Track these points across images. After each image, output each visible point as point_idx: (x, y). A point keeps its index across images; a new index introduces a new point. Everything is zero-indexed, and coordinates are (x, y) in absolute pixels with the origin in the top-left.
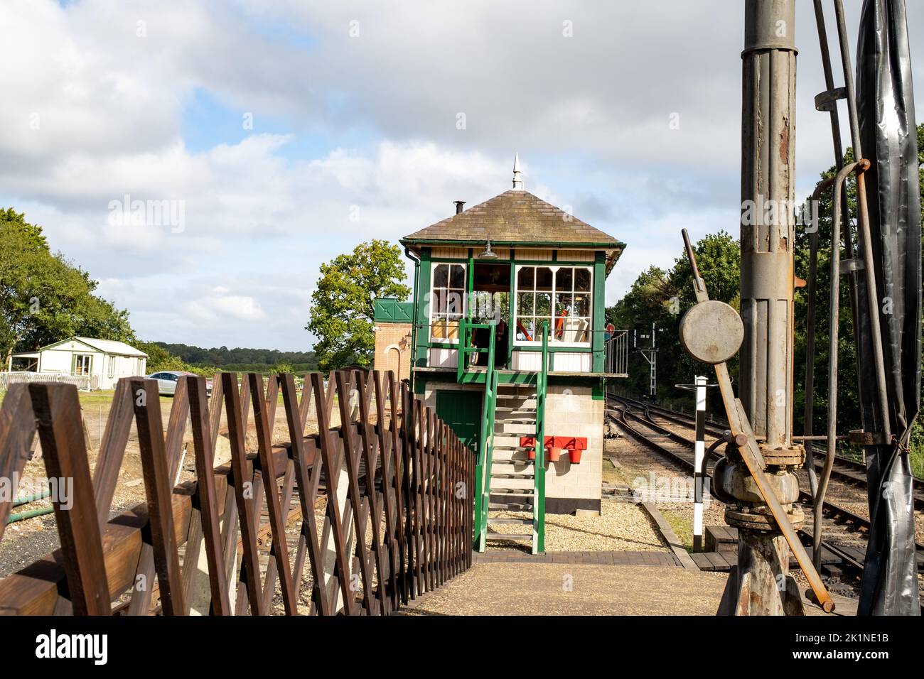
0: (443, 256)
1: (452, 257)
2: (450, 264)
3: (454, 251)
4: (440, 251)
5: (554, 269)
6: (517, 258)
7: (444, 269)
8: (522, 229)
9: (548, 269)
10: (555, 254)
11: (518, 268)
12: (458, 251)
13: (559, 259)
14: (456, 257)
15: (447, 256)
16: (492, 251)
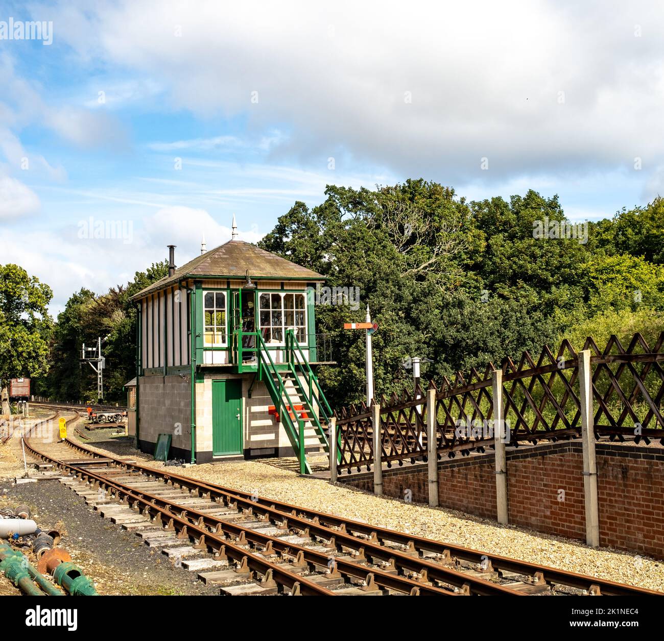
0: (210, 286)
1: (216, 287)
2: (215, 292)
3: (218, 283)
4: (208, 283)
5: (282, 295)
6: (259, 288)
7: (211, 295)
9: (278, 295)
10: (282, 285)
11: (260, 294)
12: (220, 283)
13: (285, 288)
14: (219, 287)
15: (213, 287)
16: (252, 283)
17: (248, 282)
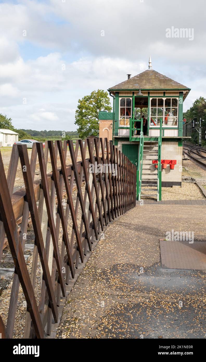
0: (123, 95)
2: (126, 98)
3: (127, 93)
4: (122, 93)
5: (164, 99)
6: (150, 95)
7: (123, 100)
8: (152, 84)
9: (162, 99)
10: (164, 93)
11: (151, 99)
12: (129, 93)
13: (166, 95)
14: (128, 95)
15: (125, 95)
16: (141, 93)
17: (139, 92)
